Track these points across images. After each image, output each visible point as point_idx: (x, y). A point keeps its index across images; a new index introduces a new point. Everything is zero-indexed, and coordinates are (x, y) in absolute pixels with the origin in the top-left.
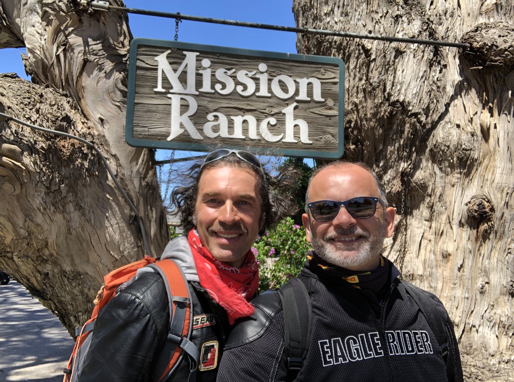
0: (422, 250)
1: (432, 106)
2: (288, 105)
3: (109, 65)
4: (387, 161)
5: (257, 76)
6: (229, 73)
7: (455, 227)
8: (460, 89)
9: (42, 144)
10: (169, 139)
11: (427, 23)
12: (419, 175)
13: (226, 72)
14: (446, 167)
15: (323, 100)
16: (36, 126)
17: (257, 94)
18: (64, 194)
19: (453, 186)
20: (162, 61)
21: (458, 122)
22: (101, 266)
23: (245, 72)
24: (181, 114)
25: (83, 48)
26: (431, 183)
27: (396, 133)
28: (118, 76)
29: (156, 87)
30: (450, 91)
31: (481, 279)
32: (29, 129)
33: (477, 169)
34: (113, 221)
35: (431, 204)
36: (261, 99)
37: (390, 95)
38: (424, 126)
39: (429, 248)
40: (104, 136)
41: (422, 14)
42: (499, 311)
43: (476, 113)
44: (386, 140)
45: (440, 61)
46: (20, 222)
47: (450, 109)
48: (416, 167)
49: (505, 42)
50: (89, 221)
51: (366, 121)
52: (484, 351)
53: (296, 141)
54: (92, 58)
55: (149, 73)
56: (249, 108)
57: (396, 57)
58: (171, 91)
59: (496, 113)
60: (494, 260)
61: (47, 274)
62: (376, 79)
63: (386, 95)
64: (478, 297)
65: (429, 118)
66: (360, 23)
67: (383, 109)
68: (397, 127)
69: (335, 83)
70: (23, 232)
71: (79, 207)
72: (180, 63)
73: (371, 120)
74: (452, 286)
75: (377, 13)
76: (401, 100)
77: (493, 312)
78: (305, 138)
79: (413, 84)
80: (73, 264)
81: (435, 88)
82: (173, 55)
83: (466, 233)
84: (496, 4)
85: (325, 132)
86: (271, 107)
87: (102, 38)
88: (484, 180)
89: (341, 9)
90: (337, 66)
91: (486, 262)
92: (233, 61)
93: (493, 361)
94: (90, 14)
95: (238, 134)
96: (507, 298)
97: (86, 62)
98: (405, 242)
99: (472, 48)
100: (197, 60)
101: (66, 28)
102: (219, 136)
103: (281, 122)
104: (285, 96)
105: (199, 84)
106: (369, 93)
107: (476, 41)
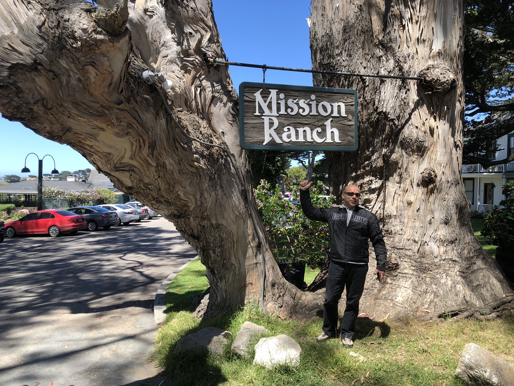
0: (395, 201)
1: (401, 114)
2: (327, 120)
3: (225, 99)
4: (374, 148)
5: (310, 103)
6: (295, 101)
7: (415, 187)
8: (417, 105)
9: (206, 153)
10: (264, 144)
11: (397, 62)
12: (394, 156)
13: (293, 101)
14: (409, 152)
15: (346, 116)
16: (202, 141)
17: (310, 114)
18: (216, 180)
19: (413, 163)
20: (258, 96)
21: (417, 125)
22: (230, 220)
23: (303, 100)
24: (270, 129)
25: (211, 89)
26: (400, 161)
27: (381, 131)
28: (230, 105)
29: (255, 112)
30: (412, 105)
31: (429, 216)
32: (199, 144)
33: (427, 153)
34: (235, 194)
35: (400, 173)
36: (313, 117)
37: (377, 108)
38: (397, 127)
39: (399, 199)
40: (225, 143)
41: (394, 55)
42: (439, 233)
43: (427, 119)
44: (374, 135)
45: (405, 86)
46: (198, 197)
47: (412, 116)
48: (392, 152)
49: (444, 77)
50: (225, 194)
51: (363, 123)
52: (431, 255)
53: (332, 142)
54: (217, 95)
55: (251, 104)
56: (306, 122)
57: (380, 84)
58: (264, 114)
59: (438, 119)
60: (436, 205)
61: (204, 226)
62: (369, 98)
63: (375, 107)
64: (428, 226)
65: (400, 122)
66: (358, 62)
67: (373, 116)
68: (381, 127)
69: (352, 105)
70: (199, 203)
71: (222, 187)
72: (268, 97)
73: (365, 122)
74: (413, 220)
75: (368, 55)
76: (384, 111)
77: (436, 233)
78: (337, 140)
79: (391, 101)
80: (217, 220)
81: (402, 103)
82: (263, 92)
83: (421, 190)
84: (438, 52)
85: (348, 135)
86: (318, 121)
87: (220, 82)
88: (431, 159)
89: (347, 52)
90: (353, 94)
91: (432, 206)
92: (297, 94)
93: (436, 260)
94: (215, 68)
95: (301, 139)
96: (443, 225)
97: (213, 97)
98: (385, 197)
99: (425, 80)
100: (277, 95)
101: (200, 76)
102: (291, 141)
103: (324, 130)
104: (325, 114)
105: (279, 109)
106: (365, 106)
107: (428, 76)
